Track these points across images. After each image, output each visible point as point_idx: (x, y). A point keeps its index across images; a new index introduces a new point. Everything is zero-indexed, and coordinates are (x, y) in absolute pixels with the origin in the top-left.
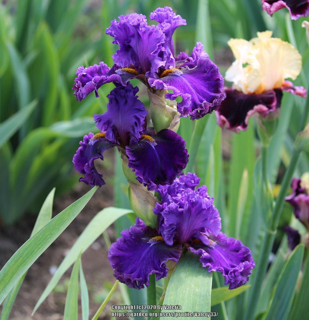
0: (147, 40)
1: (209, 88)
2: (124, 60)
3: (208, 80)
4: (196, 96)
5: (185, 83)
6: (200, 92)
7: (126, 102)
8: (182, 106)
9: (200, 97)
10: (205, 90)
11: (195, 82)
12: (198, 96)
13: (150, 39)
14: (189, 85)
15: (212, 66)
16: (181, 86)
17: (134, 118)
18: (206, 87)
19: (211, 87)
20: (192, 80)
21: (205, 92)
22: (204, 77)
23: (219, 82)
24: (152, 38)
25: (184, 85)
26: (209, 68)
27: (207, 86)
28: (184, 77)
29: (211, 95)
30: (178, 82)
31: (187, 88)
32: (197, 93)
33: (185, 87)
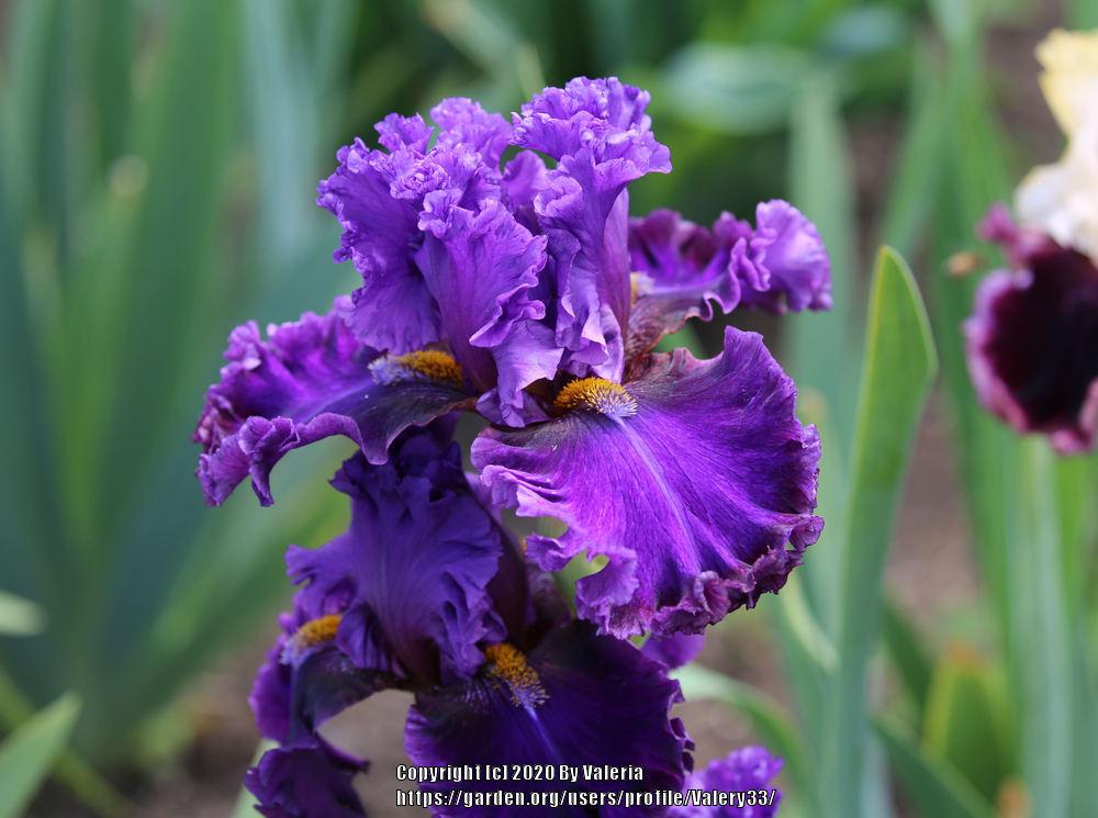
0: (469, 262)
1: (753, 481)
2: (399, 322)
3: (752, 446)
4: (684, 529)
5: (638, 463)
6: (708, 506)
7: (407, 514)
8: (602, 592)
9: (705, 529)
10: (731, 497)
11: (687, 456)
12: (693, 528)
13: (479, 260)
14: (655, 469)
15: (772, 378)
16: (613, 484)
17: (442, 586)
18: (739, 479)
19: (764, 477)
20: (676, 447)
21: (730, 506)
22: (732, 430)
23: (798, 459)
24: (489, 256)
25: (630, 478)
26: (762, 381)
27: (743, 474)
28: (639, 429)
29: (755, 521)
30: (606, 458)
31: (642, 494)
32: (689, 513)
33: (632, 485)
